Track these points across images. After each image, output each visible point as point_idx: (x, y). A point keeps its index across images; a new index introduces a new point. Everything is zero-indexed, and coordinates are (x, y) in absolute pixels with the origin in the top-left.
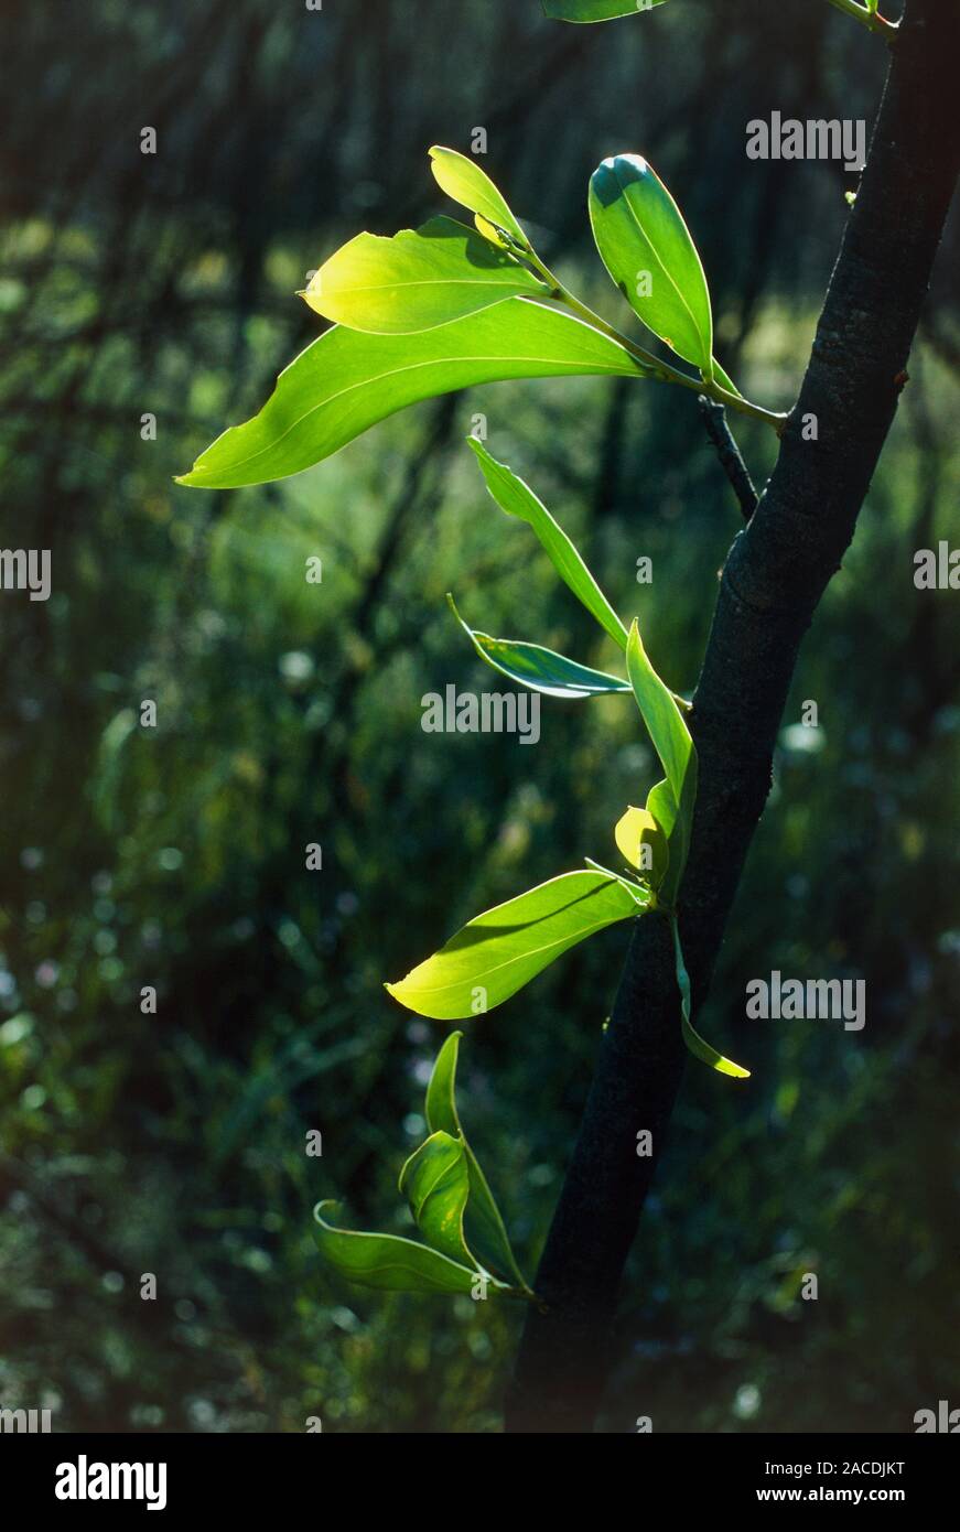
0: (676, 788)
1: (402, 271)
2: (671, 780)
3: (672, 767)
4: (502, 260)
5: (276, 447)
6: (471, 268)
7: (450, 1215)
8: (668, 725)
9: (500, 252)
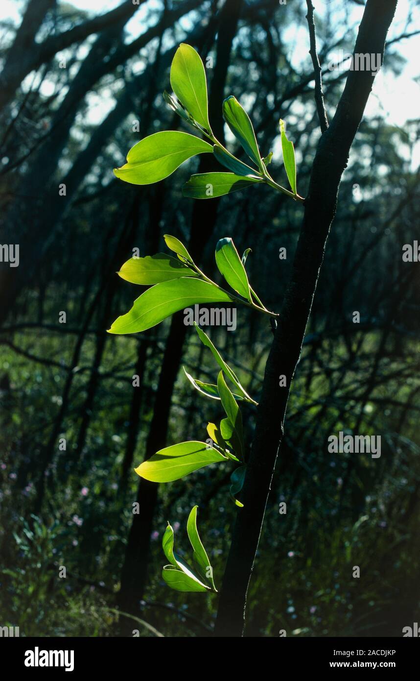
0: (233, 421)
1: (147, 267)
2: (230, 418)
3: (230, 414)
4: (182, 266)
5: (135, 322)
6: (171, 268)
7: (170, 551)
8: (230, 402)
9: (182, 263)
